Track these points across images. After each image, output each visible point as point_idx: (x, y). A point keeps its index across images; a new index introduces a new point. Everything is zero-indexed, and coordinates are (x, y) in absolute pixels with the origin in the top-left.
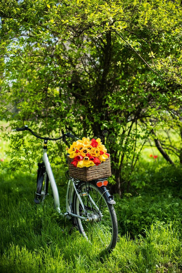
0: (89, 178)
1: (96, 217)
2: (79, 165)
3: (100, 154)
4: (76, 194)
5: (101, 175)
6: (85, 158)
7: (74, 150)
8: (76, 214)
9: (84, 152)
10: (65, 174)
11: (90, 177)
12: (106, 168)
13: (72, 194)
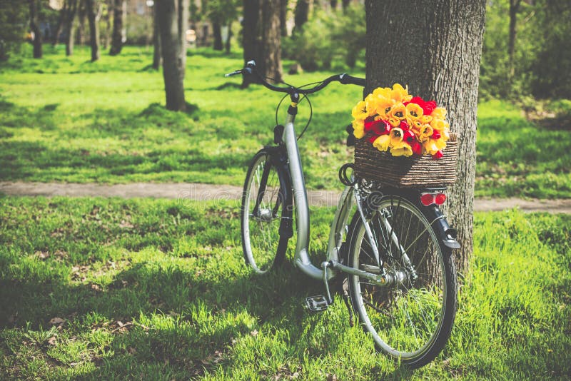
0: (405, 181)
1: (401, 276)
2: (378, 144)
3: (431, 137)
4: (361, 218)
5: (432, 178)
6: (396, 131)
7: (366, 112)
8: (352, 266)
9: (396, 115)
10: (338, 172)
11: (408, 179)
12: (444, 164)
13: (349, 218)
